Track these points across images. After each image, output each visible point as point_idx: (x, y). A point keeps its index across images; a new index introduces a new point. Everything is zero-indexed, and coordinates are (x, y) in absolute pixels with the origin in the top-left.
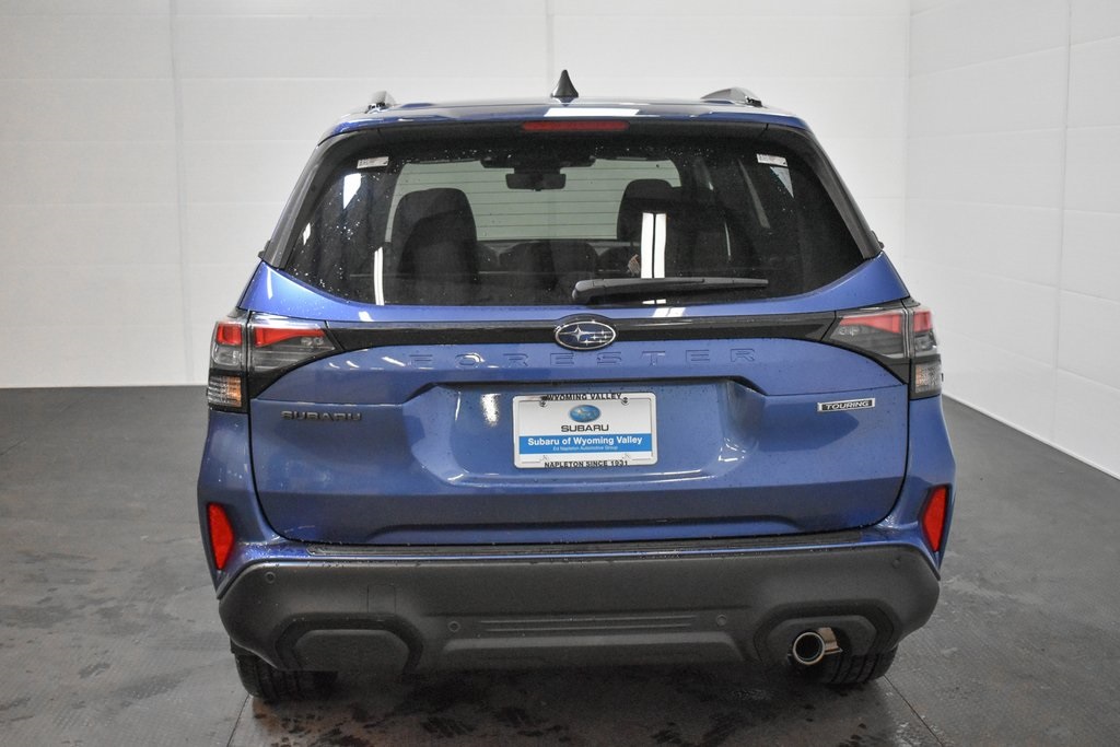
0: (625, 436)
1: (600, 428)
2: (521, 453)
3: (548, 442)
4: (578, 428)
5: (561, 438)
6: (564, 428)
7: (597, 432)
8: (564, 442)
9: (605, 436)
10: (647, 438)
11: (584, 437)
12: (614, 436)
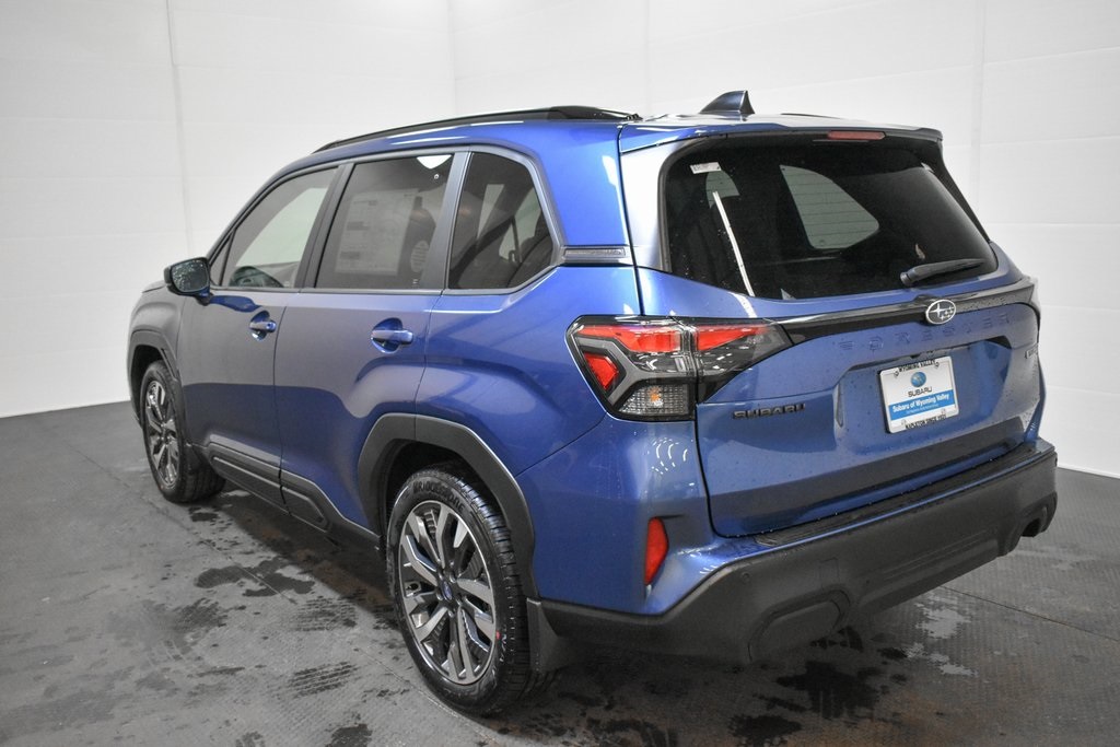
0: (940, 394)
1: (927, 389)
2: (892, 419)
3: (904, 407)
4: (917, 391)
5: (909, 402)
6: (911, 394)
7: (927, 394)
8: (912, 405)
9: (932, 396)
10: (950, 392)
11: (921, 399)
12: (934, 396)
